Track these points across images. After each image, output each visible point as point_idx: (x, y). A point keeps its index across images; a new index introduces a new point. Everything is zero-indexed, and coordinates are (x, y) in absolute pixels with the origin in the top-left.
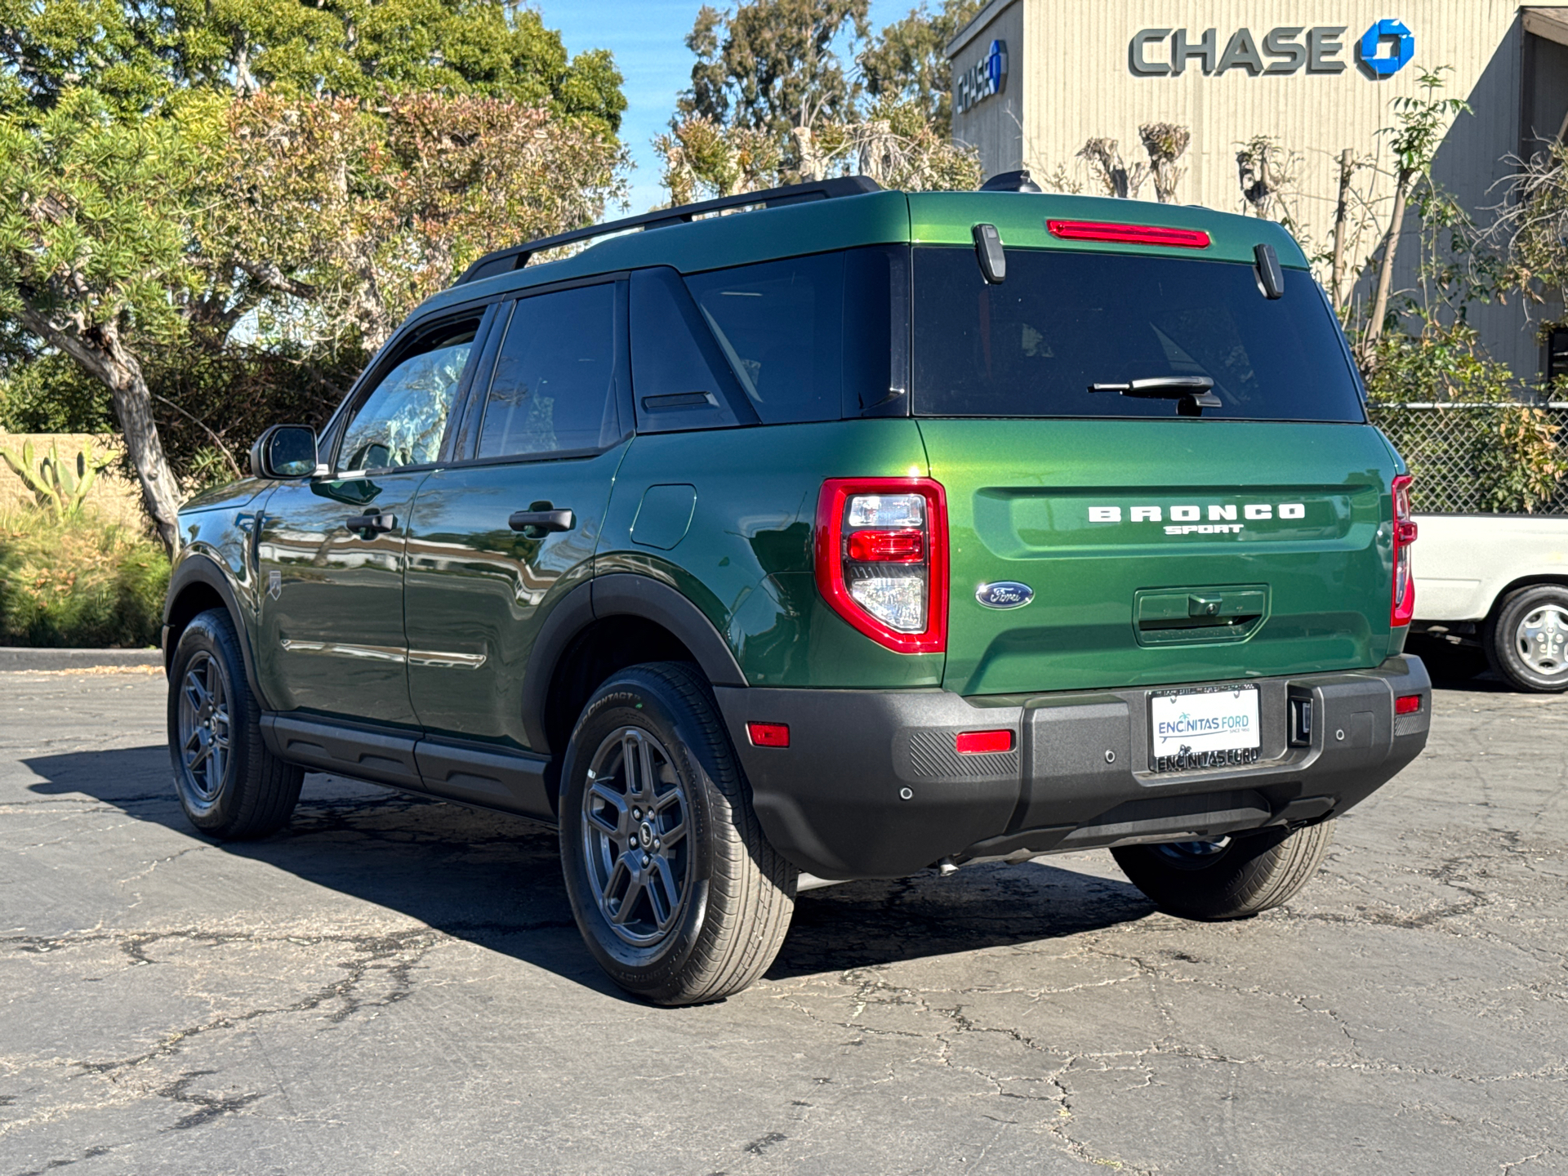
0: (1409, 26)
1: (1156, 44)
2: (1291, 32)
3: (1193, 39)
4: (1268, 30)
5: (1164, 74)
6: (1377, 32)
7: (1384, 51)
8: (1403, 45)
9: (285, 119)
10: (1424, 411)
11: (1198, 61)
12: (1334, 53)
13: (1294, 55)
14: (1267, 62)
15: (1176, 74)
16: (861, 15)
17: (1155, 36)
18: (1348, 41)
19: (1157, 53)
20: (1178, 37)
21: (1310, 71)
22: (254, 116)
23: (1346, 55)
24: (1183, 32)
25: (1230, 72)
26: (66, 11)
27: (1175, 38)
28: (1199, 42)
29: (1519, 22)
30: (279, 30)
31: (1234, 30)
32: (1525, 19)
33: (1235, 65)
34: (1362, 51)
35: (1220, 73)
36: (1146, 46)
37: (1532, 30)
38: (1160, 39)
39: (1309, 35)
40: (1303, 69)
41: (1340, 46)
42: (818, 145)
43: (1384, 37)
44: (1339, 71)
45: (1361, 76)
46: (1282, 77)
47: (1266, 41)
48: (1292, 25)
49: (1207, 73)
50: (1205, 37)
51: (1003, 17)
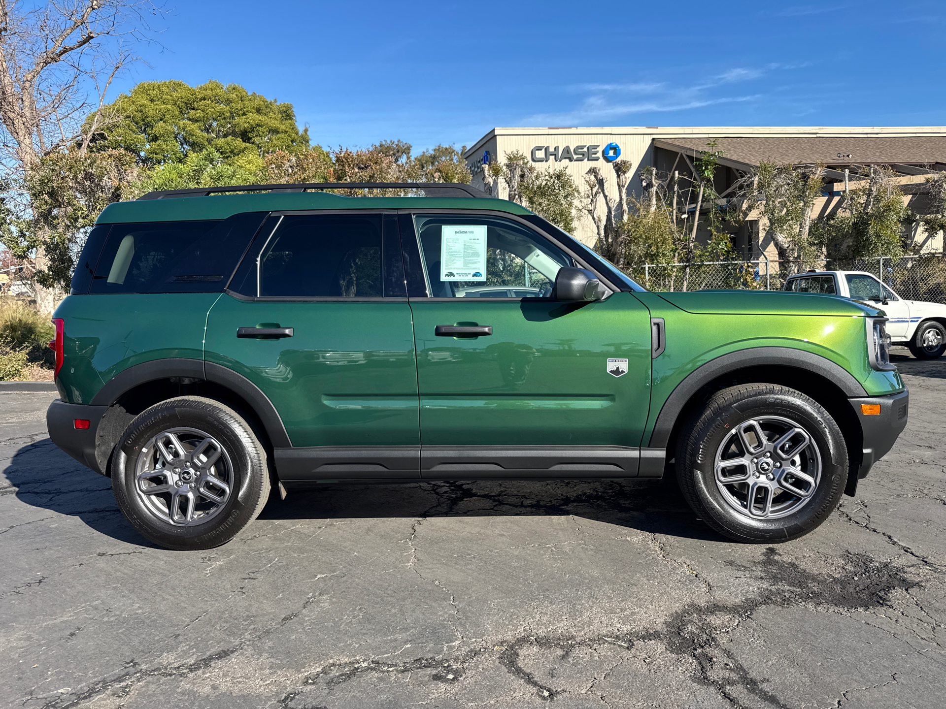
0: (619, 145)
1: (540, 151)
2: (583, 147)
3: (552, 150)
4: (575, 147)
5: (543, 161)
6: (609, 147)
7: (611, 153)
8: (617, 151)
9: (289, 161)
10: (710, 265)
11: (553, 157)
12: (596, 154)
13: (583, 155)
14: (575, 157)
15: (547, 161)
16: (408, 153)
17: (539, 149)
18: (600, 150)
19: (540, 154)
20: (547, 149)
21: (589, 160)
22: (277, 160)
23: (600, 155)
24: (548, 147)
25: (564, 161)
26: (158, 146)
27: (546, 149)
28: (553, 150)
29: (652, 143)
30: (235, 151)
31: (564, 146)
32: (655, 143)
33: (565, 158)
34: (604, 153)
35: (560, 161)
36: (537, 152)
37: (657, 146)
38: (541, 150)
39: (588, 148)
40: (586, 159)
41: (598, 151)
42: (491, 172)
43: (611, 149)
44: (597, 160)
45: (604, 162)
46: (580, 162)
47: (574, 150)
48: (582, 145)
49: (556, 161)
50: (555, 148)
51: (488, 143)
